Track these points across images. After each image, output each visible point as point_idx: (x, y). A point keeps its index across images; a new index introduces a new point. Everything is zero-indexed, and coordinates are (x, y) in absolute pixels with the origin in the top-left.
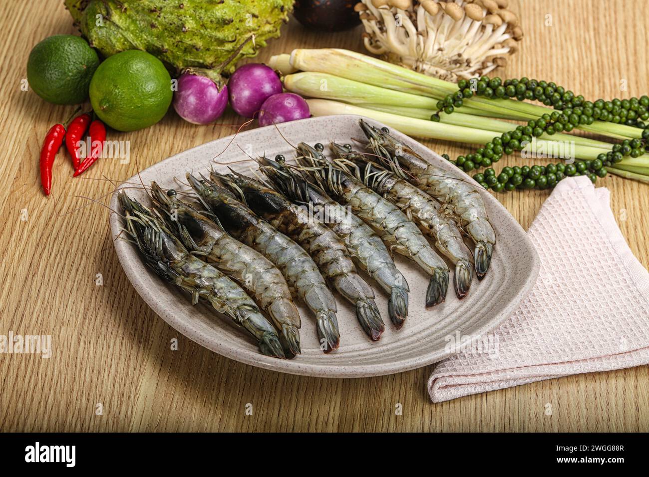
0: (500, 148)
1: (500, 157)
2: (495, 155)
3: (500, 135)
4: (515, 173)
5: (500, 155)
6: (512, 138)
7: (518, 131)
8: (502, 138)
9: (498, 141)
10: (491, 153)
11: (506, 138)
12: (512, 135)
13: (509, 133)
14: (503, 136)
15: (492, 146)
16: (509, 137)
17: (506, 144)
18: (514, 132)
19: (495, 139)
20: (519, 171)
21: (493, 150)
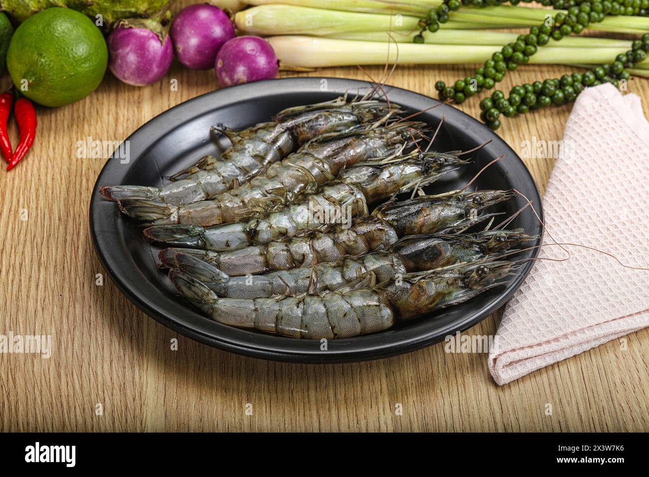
0: (502, 65)
1: (504, 75)
2: (498, 74)
3: (499, 49)
4: (527, 91)
5: (503, 72)
6: (515, 50)
7: (520, 42)
8: (503, 52)
9: (498, 56)
10: (493, 71)
11: (508, 51)
12: (515, 48)
13: (509, 45)
14: (503, 50)
15: (493, 63)
16: (510, 50)
17: (508, 59)
18: (516, 44)
19: (495, 54)
20: (530, 88)
21: (495, 67)
